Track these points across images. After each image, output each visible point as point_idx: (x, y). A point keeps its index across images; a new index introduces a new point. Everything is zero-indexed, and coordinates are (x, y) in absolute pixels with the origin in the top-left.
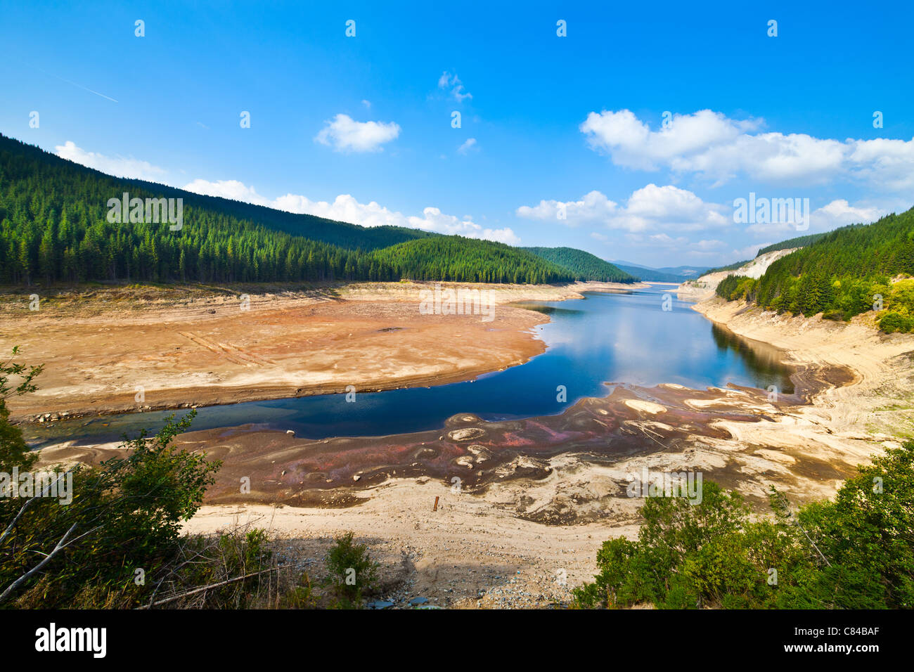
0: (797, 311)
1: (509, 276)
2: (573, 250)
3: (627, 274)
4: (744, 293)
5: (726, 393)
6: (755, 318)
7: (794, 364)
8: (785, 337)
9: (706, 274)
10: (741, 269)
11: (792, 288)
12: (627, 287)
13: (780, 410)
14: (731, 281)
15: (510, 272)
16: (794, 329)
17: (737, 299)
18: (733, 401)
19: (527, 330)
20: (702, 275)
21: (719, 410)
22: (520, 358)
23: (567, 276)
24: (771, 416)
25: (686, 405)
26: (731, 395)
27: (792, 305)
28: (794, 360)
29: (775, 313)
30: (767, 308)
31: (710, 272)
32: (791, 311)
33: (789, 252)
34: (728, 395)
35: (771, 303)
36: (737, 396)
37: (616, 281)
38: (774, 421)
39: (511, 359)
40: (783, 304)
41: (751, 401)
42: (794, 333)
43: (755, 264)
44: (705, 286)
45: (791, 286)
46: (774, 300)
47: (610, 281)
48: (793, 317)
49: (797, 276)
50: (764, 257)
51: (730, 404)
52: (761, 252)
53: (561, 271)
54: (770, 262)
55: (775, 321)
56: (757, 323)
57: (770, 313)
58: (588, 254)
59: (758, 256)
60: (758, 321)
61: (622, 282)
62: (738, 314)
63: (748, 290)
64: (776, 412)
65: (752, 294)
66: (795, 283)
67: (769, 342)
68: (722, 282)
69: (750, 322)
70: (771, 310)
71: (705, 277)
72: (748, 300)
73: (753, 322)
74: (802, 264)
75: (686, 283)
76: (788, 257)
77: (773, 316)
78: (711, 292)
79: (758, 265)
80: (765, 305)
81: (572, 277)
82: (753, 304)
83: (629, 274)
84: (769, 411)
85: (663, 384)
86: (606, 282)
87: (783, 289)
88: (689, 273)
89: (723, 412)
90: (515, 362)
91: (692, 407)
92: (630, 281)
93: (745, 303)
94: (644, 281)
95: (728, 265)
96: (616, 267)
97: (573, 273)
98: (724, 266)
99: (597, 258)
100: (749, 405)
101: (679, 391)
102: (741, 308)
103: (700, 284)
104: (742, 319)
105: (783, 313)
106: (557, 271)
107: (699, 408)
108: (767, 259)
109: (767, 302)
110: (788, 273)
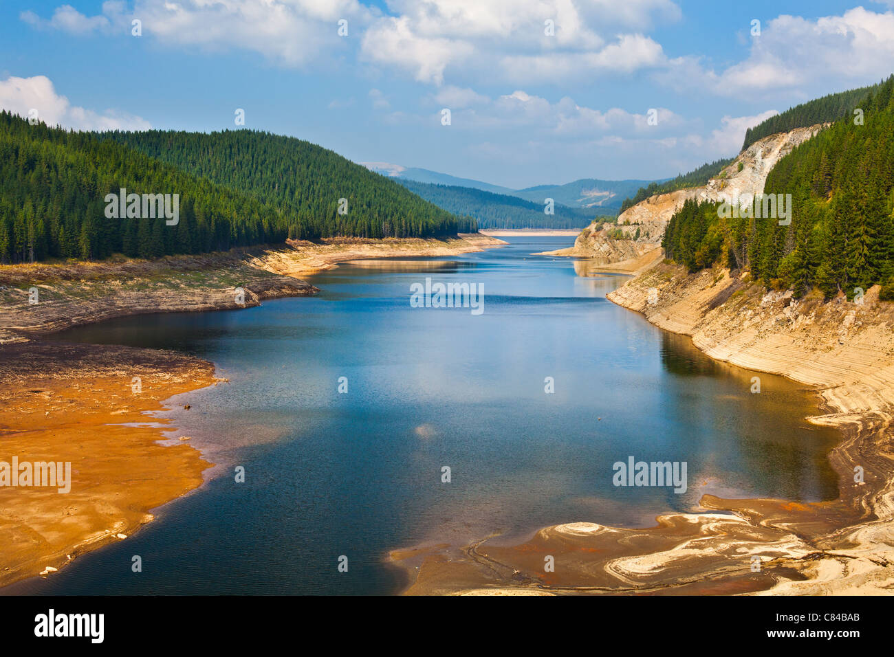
0: (832, 285)
1: (61, 234)
2: (273, 138)
3: (438, 211)
4: (724, 248)
5: (700, 524)
6: (750, 312)
7: (835, 421)
8: (813, 356)
9: (637, 201)
10: (713, 182)
11: (817, 227)
12: (440, 249)
13: (814, 545)
14: (695, 216)
15: (62, 222)
16: (830, 332)
17: (709, 266)
18: (714, 543)
19: (138, 416)
20: (628, 205)
21: (687, 575)
22: (118, 518)
23: (259, 224)
24: (796, 565)
25: (610, 576)
26: (712, 526)
27: (820, 271)
28: (834, 410)
29: (789, 294)
30: (774, 282)
31: (647, 193)
32: (820, 287)
33: (806, 135)
34: (704, 527)
35: (780, 270)
36: (722, 528)
37: (408, 233)
38: (804, 578)
39: (86, 526)
40: (804, 271)
41: (754, 535)
42: (830, 343)
43: (741, 168)
44: (638, 234)
45: (814, 222)
46: (784, 261)
47: (393, 234)
48: (826, 300)
49: (824, 195)
50: (758, 148)
51: (709, 551)
52: (752, 137)
53: (239, 209)
54: (770, 163)
55: (792, 316)
56: (756, 326)
57: (779, 297)
58: (319, 150)
59: (746, 147)
60: (757, 319)
61: (428, 234)
62: (714, 304)
63: (730, 241)
64: (805, 553)
65: (740, 247)
66: (822, 215)
67: (784, 373)
68: (674, 219)
69: (741, 324)
70: (782, 287)
71: (637, 208)
72: (733, 265)
73: (746, 324)
74: (832, 166)
75: (593, 227)
76: (805, 147)
77: (787, 303)
78: (653, 249)
79: (747, 171)
80: (769, 276)
81: (279, 227)
82: (744, 275)
83: (442, 207)
84: (793, 554)
85: (549, 529)
86: (380, 236)
87: (800, 232)
88: (599, 198)
89: (694, 578)
90: (99, 535)
91: (623, 579)
92: (447, 231)
93: (725, 272)
94: (486, 228)
95: (684, 173)
96: (406, 193)
97: (280, 213)
98: (676, 176)
99: (349, 163)
100: (750, 547)
101: (590, 538)
102: (720, 286)
103: (625, 229)
104: (724, 318)
105: (805, 293)
106: (228, 211)
107: (642, 579)
108: (764, 156)
109: (770, 268)
110: (808, 190)
